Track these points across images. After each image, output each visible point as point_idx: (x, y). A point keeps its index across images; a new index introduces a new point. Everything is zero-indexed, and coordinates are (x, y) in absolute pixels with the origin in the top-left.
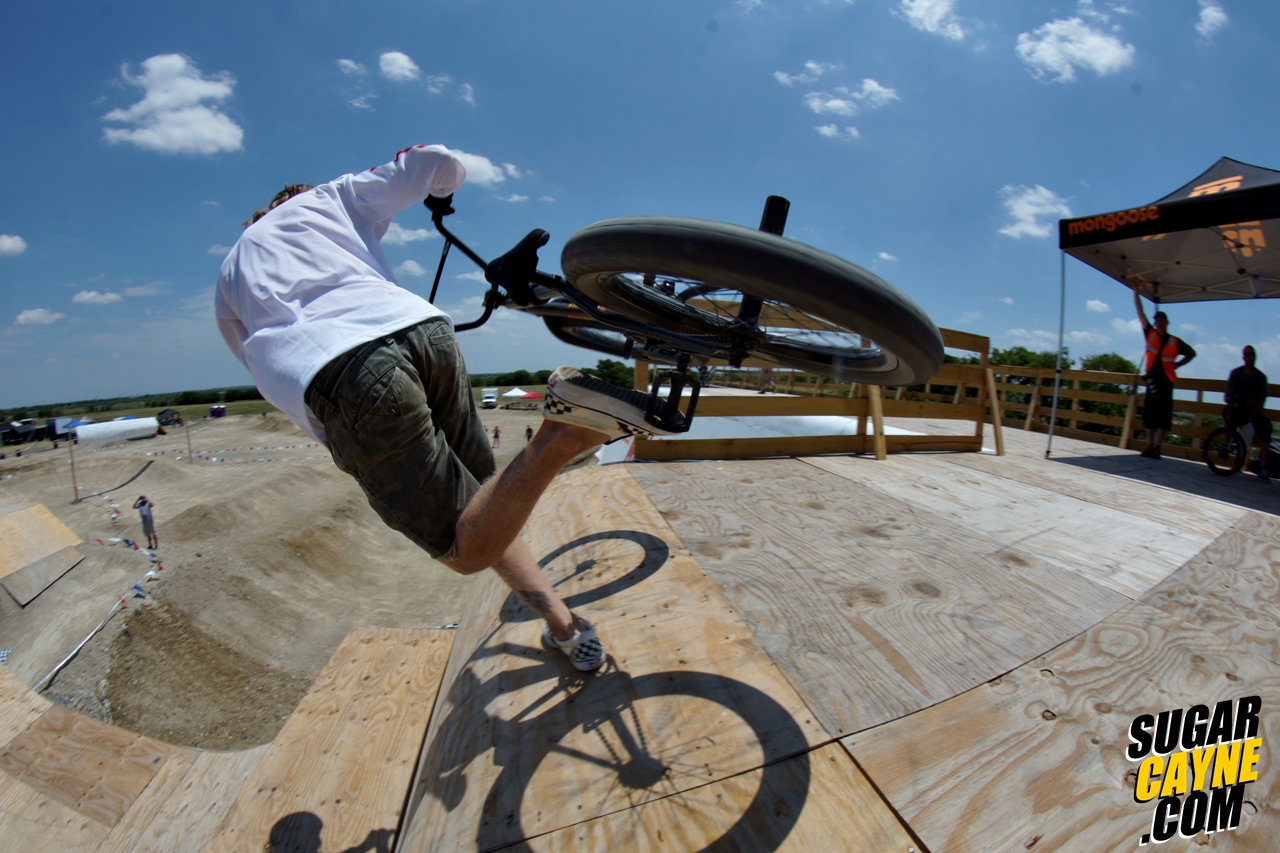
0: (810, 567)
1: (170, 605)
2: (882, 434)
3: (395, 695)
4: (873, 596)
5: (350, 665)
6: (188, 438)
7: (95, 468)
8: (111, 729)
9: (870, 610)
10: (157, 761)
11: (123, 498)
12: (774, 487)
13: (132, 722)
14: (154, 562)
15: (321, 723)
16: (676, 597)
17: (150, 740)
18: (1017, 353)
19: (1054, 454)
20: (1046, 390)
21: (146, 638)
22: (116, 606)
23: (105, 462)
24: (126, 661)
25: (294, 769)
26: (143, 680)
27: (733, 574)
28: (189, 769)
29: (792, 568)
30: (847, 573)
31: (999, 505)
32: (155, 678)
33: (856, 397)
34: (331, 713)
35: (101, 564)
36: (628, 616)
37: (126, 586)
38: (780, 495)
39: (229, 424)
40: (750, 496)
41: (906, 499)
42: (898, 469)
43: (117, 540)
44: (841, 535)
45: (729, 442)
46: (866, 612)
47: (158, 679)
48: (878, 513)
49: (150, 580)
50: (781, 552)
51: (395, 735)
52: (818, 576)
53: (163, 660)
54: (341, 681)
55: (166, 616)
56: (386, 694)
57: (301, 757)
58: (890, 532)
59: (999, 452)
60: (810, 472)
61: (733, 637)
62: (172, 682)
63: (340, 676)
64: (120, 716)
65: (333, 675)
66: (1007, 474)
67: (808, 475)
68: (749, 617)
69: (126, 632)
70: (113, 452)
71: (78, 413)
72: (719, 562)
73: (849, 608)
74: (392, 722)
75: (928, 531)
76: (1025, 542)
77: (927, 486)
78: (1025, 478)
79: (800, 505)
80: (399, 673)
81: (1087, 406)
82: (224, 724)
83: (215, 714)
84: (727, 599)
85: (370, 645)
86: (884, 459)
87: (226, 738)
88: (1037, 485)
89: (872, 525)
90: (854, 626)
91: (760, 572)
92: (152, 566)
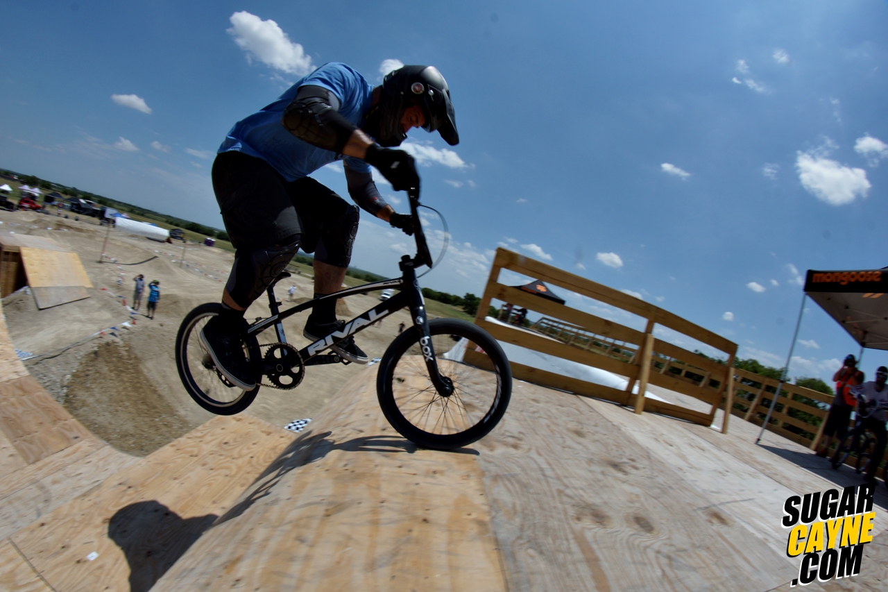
0: (558, 478)
1: (130, 348)
2: (643, 395)
3: (240, 462)
4: (600, 518)
5: (219, 431)
6: (184, 251)
7: (120, 246)
8: (59, 407)
9: (594, 528)
10: (76, 438)
11: (130, 272)
12: (554, 411)
13: (75, 409)
14: (132, 318)
15: (181, 459)
16: (445, 469)
17: (78, 424)
18: (751, 364)
19: (762, 442)
20: (768, 395)
21: (107, 362)
22: (97, 334)
23: (127, 245)
24: (88, 370)
25: (149, 481)
26: (94, 386)
27: (496, 465)
28: (94, 452)
29: (544, 475)
30: (585, 492)
31: (715, 471)
32: (102, 388)
33: (632, 363)
34: (191, 456)
35: (98, 305)
36: (403, 470)
37: (108, 324)
38: (556, 418)
39: (214, 252)
40: (534, 412)
41: (647, 448)
42: (648, 424)
43: (114, 295)
44: (591, 461)
45: (532, 370)
46: (590, 529)
47: (103, 390)
48: (624, 452)
49: (125, 328)
50: (541, 461)
51: (226, 488)
52: (562, 488)
53: (111, 380)
54: (208, 438)
55: (125, 353)
56: (233, 459)
57: (157, 475)
58: (628, 469)
59: (724, 431)
60: (583, 408)
61: (474, 516)
62: (111, 395)
63: (209, 434)
64: (70, 402)
65: (205, 432)
66: (726, 448)
67: (581, 409)
68: (494, 505)
69: (96, 353)
70: (134, 242)
71: (122, 210)
72: (490, 453)
73: (577, 522)
74: (228, 479)
75: (657, 476)
76: (728, 505)
77: (666, 442)
78: (739, 455)
79: (568, 430)
80: (249, 448)
81: (792, 413)
82: (132, 435)
83: (129, 427)
84: (482, 484)
85: (239, 422)
86: (640, 414)
87: (130, 445)
88: (746, 463)
89: (617, 460)
90: (576, 538)
91: (518, 471)
92: (129, 320)
